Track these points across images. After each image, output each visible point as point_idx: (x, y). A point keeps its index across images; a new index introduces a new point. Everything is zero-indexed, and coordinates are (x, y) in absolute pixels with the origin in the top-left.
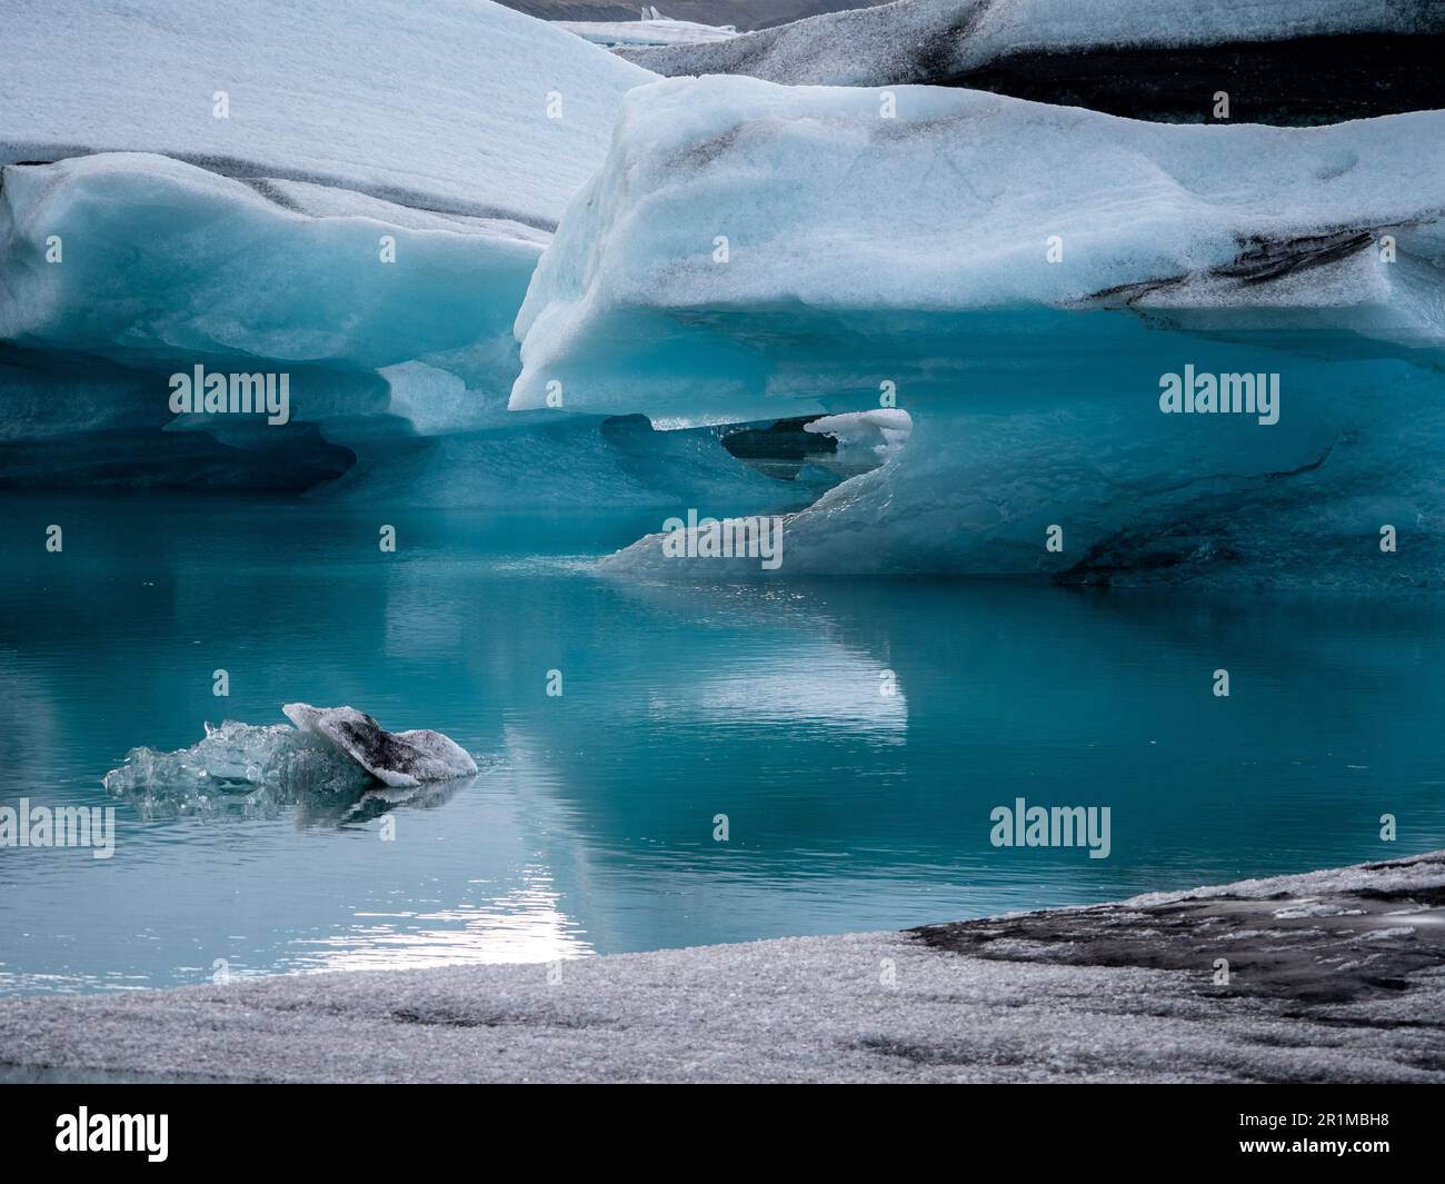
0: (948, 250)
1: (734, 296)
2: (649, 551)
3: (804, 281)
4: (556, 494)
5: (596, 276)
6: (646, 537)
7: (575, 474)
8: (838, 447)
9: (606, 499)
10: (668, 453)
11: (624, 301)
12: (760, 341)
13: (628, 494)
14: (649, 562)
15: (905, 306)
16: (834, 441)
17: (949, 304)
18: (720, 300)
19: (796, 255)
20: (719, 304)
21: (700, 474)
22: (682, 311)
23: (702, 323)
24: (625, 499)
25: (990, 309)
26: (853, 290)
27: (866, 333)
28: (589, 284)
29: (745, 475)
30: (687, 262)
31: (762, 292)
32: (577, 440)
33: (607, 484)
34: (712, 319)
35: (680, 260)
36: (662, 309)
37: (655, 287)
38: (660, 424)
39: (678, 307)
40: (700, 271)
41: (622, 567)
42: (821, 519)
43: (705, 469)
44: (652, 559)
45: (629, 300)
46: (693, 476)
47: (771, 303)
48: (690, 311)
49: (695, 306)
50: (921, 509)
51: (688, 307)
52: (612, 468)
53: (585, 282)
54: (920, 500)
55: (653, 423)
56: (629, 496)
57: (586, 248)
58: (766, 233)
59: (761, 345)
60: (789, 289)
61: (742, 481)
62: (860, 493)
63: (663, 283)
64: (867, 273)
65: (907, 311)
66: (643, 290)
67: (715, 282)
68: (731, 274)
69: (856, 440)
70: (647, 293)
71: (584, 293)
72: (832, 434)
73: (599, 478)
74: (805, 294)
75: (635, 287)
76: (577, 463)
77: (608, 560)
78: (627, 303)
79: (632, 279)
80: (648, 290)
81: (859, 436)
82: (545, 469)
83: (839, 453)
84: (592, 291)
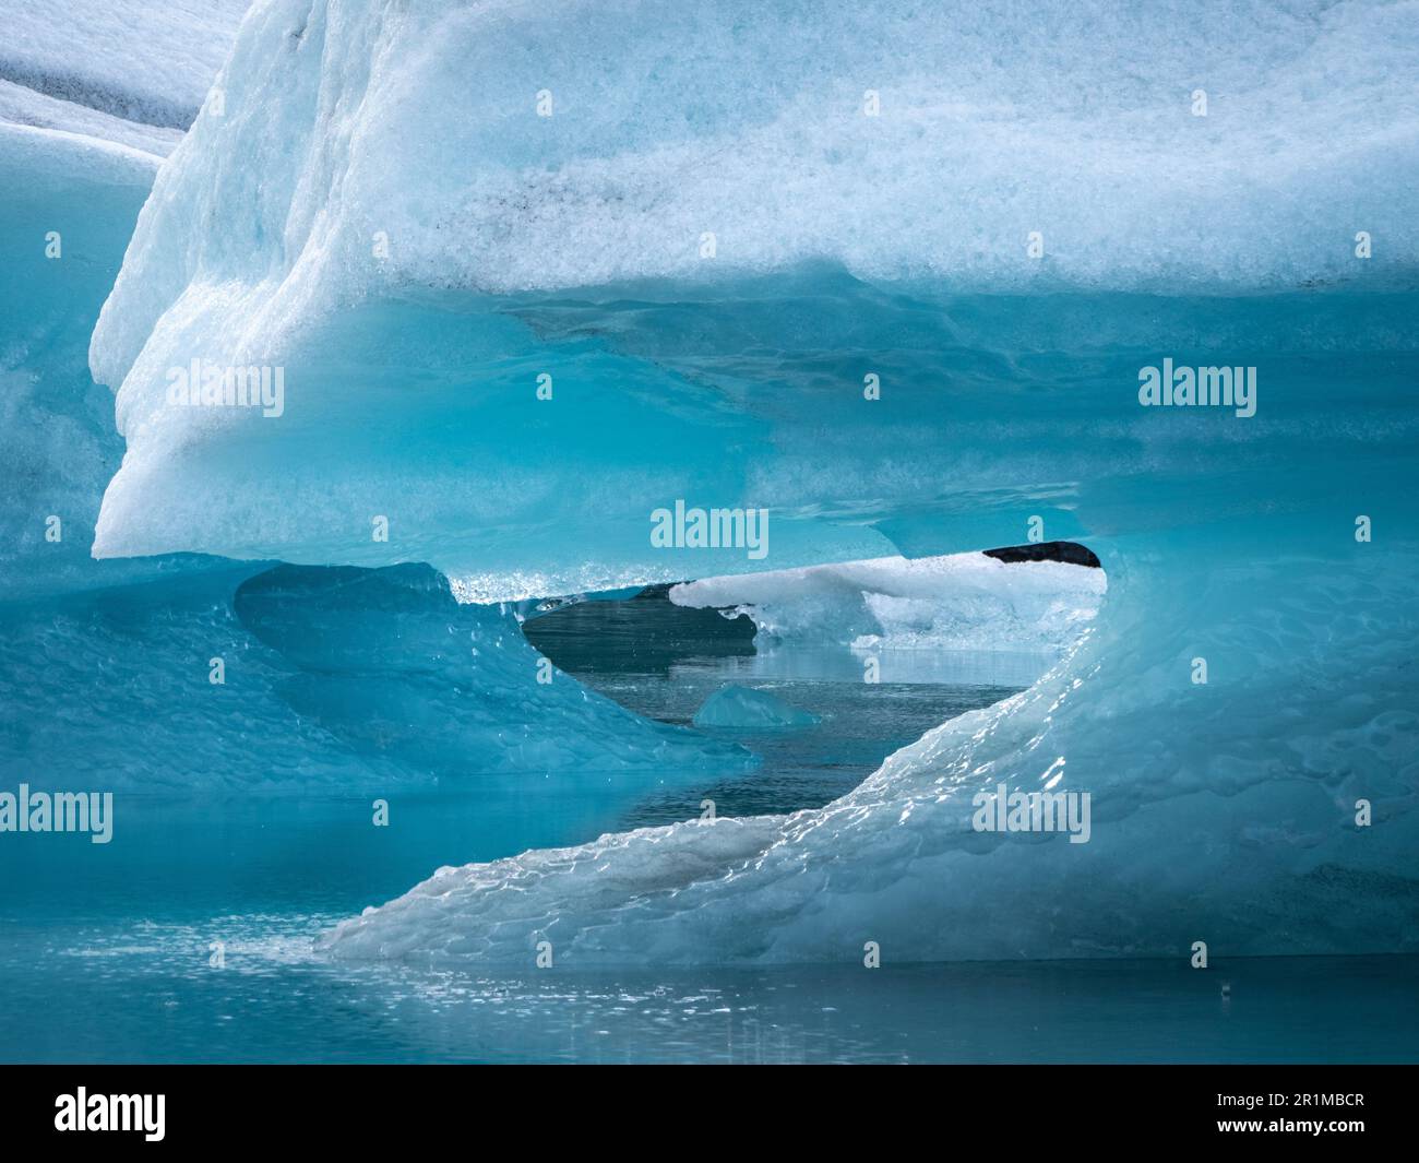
0: (1215, 140)
1: (681, 263)
2: (451, 910)
3: (857, 224)
4: (130, 768)
5: (322, 216)
6: (440, 873)
7: (175, 718)
8: (757, 641)
9: (255, 781)
10: (400, 662)
11: (404, 277)
12: (736, 374)
13: (306, 767)
14: (455, 938)
15: (1112, 285)
16: (745, 627)
17: (1222, 277)
18: (648, 273)
19: (835, 157)
20: (646, 284)
21: (479, 715)
22: (550, 303)
23: (594, 332)
24: (303, 780)
25: (1322, 290)
26: (980, 244)
27: (1007, 353)
28: (304, 235)
29: (591, 715)
30: (560, 180)
31: (754, 250)
32: (175, 630)
33: (254, 739)
34: (618, 322)
35: (542, 173)
36: (502, 295)
37: (481, 242)
38: (471, 588)
39: (542, 292)
40: (594, 201)
41: (384, 951)
42: (886, 823)
43: (491, 702)
44: (461, 930)
45: (417, 276)
46: (462, 720)
47: (774, 279)
48: (569, 303)
49: (584, 288)
50: (1137, 796)
51: (562, 292)
52: (264, 701)
53: (289, 231)
54: (1133, 773)
55: (455, 585)
56: (312, 771)
57: (290, 144)
58: (759, 102)
59: (739, 388)
60: (820, 246)
61: (582, 730)
62: (979, 758)
63: (501, 232)
64: (1013, 201)
65: (1114, 296)
66: (452, 249)
67: (634, 229)
68: (672, 208)
69: (804, 623)
70: (464, 260)
71: (288, 257)
72: (743, 610)
73: (238, 727)
74: (859, 257)
75: (431, 242)
76: (177, 689)
77: (346, 934)
78: (411, 281)
79: (424, 223)
80: (463, 249)
81: (808, 614)
82: (103, 707)
83: (760, 655)
84: (315, 255)
